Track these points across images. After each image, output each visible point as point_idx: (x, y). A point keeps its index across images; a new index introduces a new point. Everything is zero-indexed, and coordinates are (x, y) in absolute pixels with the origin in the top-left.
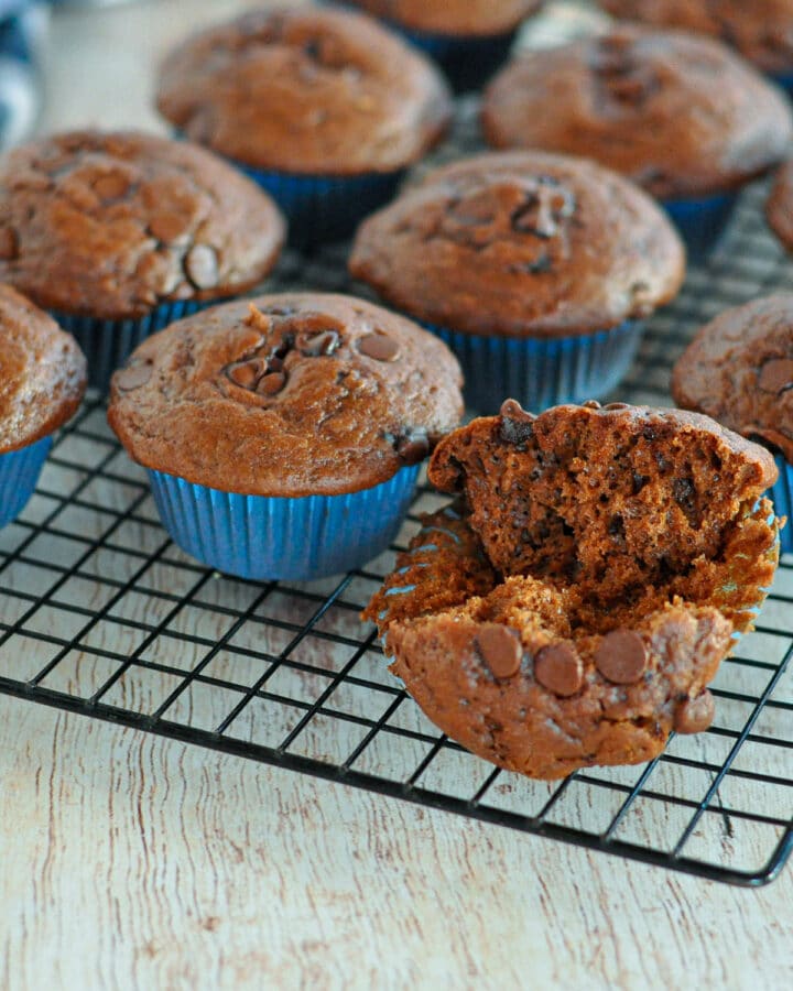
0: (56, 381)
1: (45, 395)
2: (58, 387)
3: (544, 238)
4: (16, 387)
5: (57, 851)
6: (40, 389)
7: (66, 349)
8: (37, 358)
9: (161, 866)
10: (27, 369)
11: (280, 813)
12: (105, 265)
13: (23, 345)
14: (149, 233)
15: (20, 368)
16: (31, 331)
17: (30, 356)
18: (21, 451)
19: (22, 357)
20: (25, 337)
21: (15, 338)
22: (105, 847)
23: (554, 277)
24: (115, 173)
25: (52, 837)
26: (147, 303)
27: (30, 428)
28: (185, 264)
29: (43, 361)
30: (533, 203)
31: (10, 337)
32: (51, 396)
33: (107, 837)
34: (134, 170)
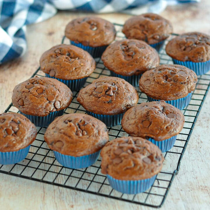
0: (31, 134)
1: (29, 137)
2: (32, 135)
3: (111, 96)
4: (24, 136)
5: (45, 195)
6: (29, 136)
7: (33, 127)
8: (28, 130)
9: (63, 196)
10: (26, 133)
11: (82, 185)
12: (40, 106)
13: (25, 128)
14: (47, 100)
15: (25, 132)
16: (26, 125)
17: (26, 130)
18: (26, 148)
19: (25, 130)
20: (26, 126)
21: (24, 127)
22: (53, 193)
23: (112, 104)
24: (41, 88)
25: (44, 192)
26: (48, 113)
27: (27, 144)
28: (54, 105)
29: (29, 131)
30: (110, 89)
31: (23, 126)
32: (31, 137)
33: (53, 191)
34: (44, 87)
